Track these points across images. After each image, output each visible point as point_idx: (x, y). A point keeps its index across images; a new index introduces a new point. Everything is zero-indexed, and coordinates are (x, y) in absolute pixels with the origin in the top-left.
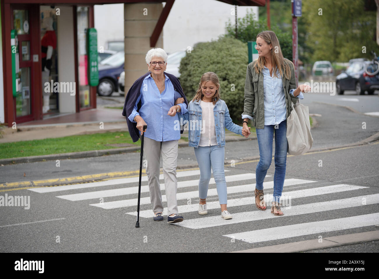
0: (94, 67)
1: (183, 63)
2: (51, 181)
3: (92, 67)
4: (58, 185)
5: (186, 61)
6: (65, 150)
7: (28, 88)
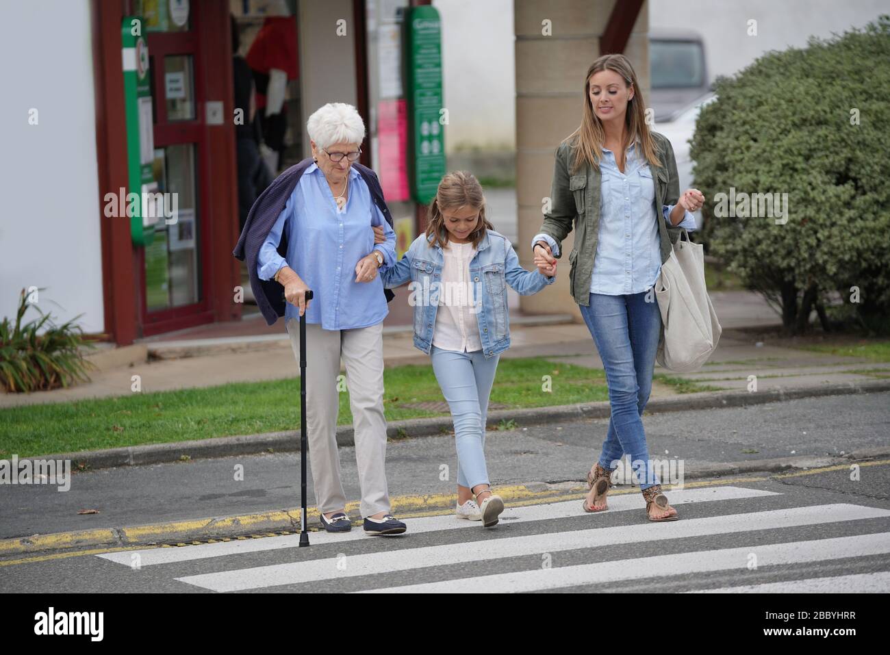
0: (430, 138)
1: (703, 124)
2: (185, 526)
3: (423, 138)
4: (204, 540)
5: (712, 119)
6: (258, 424)
7: (190, 216)
